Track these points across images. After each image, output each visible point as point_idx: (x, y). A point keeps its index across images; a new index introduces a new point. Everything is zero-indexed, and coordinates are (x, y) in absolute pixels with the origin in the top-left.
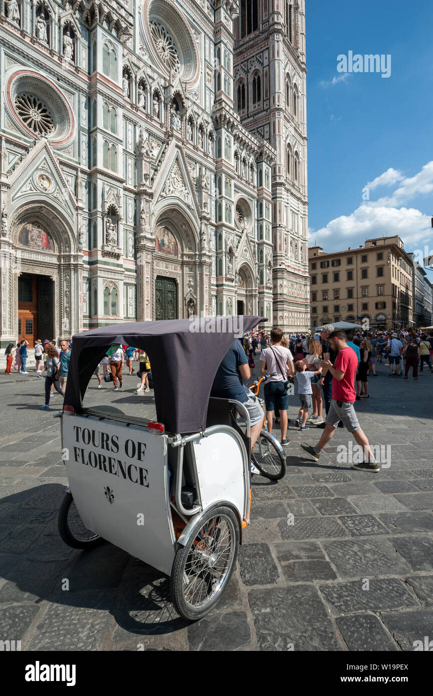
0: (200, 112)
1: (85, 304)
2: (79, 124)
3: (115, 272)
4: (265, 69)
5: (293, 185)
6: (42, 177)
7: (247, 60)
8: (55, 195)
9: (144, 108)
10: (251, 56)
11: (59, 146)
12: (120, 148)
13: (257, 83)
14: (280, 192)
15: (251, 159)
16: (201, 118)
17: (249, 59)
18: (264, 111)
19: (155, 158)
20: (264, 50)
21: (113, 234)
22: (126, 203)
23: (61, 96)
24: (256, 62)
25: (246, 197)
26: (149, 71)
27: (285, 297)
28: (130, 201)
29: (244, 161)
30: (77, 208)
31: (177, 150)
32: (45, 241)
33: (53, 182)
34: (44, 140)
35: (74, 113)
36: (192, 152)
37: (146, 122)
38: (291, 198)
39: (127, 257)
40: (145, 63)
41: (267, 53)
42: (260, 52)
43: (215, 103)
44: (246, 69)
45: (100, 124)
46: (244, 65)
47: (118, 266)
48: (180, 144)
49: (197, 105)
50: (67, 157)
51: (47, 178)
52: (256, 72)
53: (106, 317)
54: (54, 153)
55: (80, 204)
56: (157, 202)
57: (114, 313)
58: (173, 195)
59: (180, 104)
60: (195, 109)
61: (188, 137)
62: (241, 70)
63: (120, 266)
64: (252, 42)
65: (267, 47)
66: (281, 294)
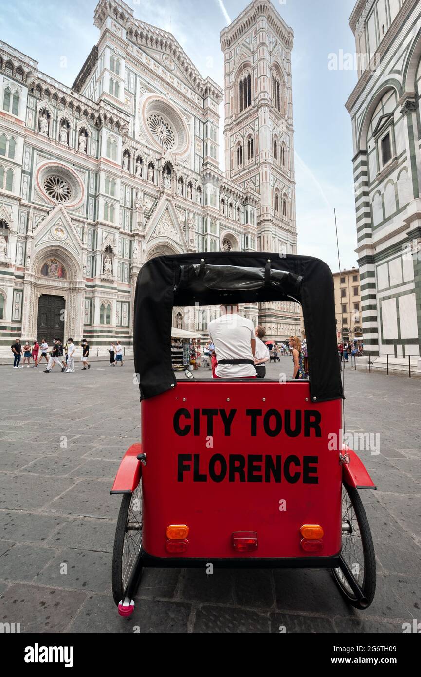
0: (189, 173)
1: (86, 316)
2: (88, 193)
3: (109, 293)
4: (256, 133)
5: (282, 221)
6: (57, 230)
7: (243, 128)
8: (67, 242)
9: (141, 176)
10: (246, 124)
11: (72, 208)
12: (117, 206)
13: (251, 145)
14: (267, 226)
15: (238, 203)
16: (189, 177)
17: (245, 127)
18: (255, 164)
19: (149, 210)
20: (255, 120)
21: (108, 266)
22: (123, 243)
23: (75, 175)
24: (250, 129)
25: (233, 232)
26: (146, 150)
27: (272, 311)
28: (127, 242)
29: (231, 205)
30: (83, 249)
31: (167, 202)
32: (60, 272)
33: (65, 232)
34: (61, 205)
35: (84, 185)
36: (182, 202)
37: (142, 185)
38: (278, 230)
39: (122, 282)
40: (143, 145)
41: (258, 122)
42: (253, 121)
43: (203, 165)
44: (242, 135)
45: (102, 191)
46: (242, 132)
47: (112, 288)
48: (170, 198)
49: (187, 169)
50: (77, 215)
51: (62, 230)
52: (250, 136)
53: (101, 326)
54: (67, 213)
55: (85, 246)
56: (149, 241)
57: (108, 323)
58: (163, 235)
59: (171, 169)
60: (185, 171)
61: (179, 192)
62: (239, 136)
63: (115, 289)
64: (247, 115)
65: (257, 117)
66: (269, 309)
